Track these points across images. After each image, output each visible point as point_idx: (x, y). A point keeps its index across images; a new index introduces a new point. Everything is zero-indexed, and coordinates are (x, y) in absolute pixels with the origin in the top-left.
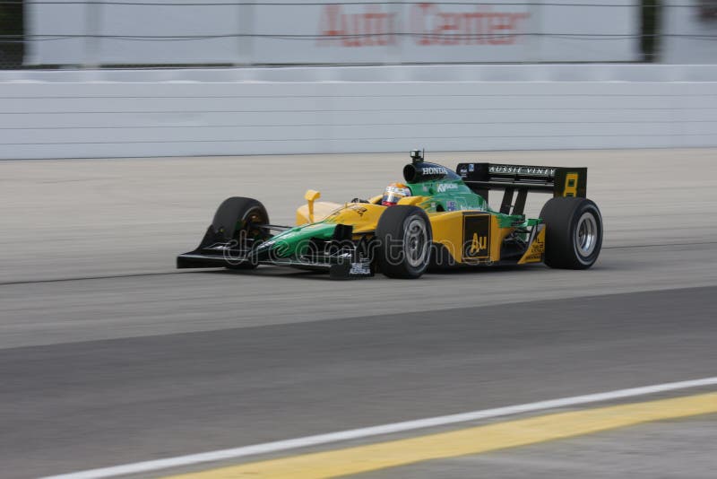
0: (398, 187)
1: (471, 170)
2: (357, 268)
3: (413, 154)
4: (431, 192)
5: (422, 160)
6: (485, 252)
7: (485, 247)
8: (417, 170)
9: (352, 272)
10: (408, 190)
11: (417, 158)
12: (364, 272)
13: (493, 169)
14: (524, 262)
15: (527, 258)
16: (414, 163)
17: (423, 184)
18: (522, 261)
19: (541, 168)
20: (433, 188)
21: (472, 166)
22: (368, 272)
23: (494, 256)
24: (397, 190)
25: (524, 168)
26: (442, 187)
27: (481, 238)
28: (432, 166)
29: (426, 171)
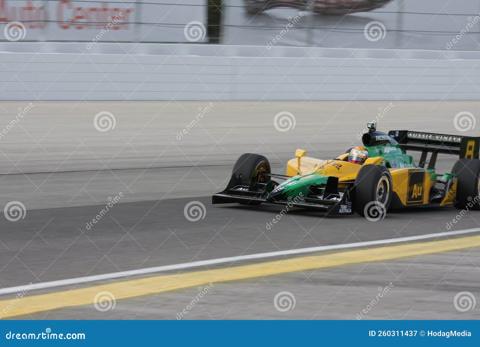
0: (361, 150)
1: (397, 135)
2: (344, 209)
3: (370, 126)
4: (381, 153)
5: (375, 130)
6: (420, 198)
7: (420, 194)
8: (372, 137)
9: (340, 211)
10: (367, 152)
11: (372, 129)
12: (347, 211)
13: (411, 135)
14: (443, 205)
15: (446, 201)
16: (370, 131)
17: (376, 147)
18: (442, 204)
19: (446, 135)
20: (382, 150)
21: (398, 132)
22: (350, 211)
23: (426, 200)
24: (360, 152)
25: (434, 135)
26: (387, 150)
27: (418, 188)
28: (382, 135)
29: (378, 138)
